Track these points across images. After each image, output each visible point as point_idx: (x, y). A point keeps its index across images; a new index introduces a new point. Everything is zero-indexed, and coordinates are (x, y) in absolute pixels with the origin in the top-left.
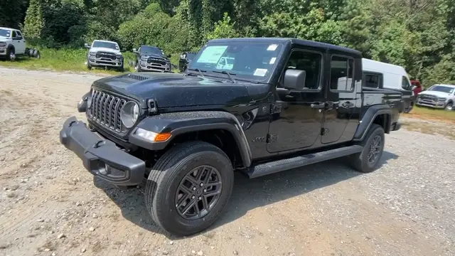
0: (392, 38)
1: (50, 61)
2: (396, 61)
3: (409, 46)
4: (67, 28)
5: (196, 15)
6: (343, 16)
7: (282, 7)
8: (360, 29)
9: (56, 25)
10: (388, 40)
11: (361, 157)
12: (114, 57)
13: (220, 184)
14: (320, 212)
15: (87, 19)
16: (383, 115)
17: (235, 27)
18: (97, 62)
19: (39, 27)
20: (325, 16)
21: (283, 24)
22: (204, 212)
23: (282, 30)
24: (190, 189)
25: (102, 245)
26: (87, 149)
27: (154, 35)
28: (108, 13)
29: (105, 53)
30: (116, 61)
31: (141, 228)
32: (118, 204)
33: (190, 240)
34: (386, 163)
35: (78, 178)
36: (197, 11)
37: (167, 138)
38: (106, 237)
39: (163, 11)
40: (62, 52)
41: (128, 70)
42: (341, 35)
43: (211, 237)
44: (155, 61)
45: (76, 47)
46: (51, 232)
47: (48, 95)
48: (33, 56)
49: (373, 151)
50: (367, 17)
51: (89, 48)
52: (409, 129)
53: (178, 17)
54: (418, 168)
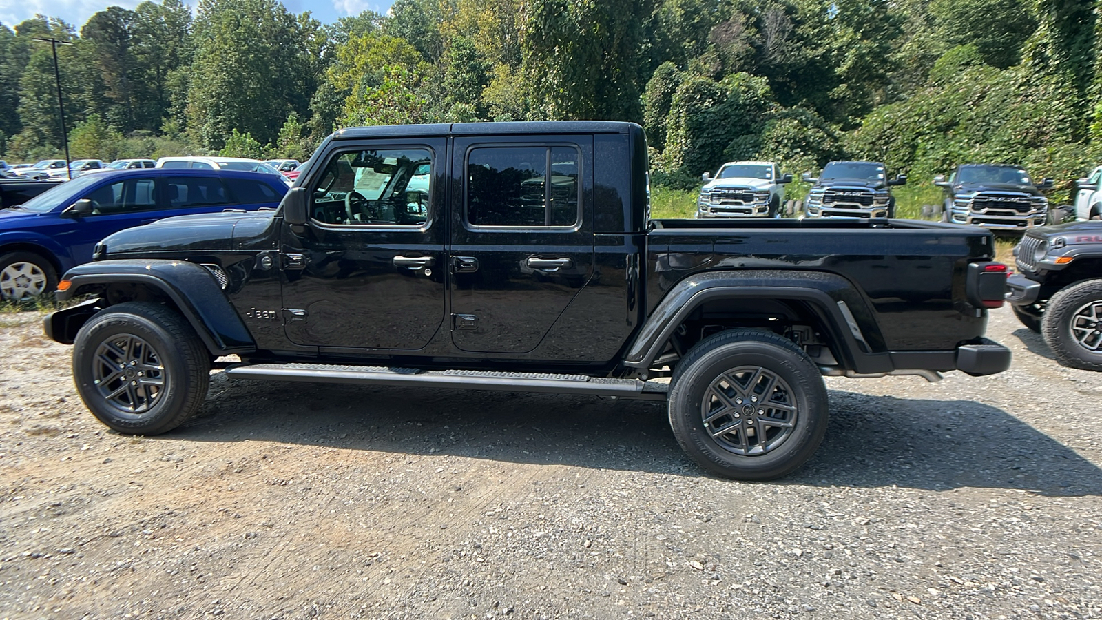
5: (1073, 51)
9: (709, 141)
12: (747, 195)
18: (714, 210)
19: (681, 151)
22: (143, 406)
29: (729, 188)
30: (754, 205)
44: (843, 197)
51: (709, 182)
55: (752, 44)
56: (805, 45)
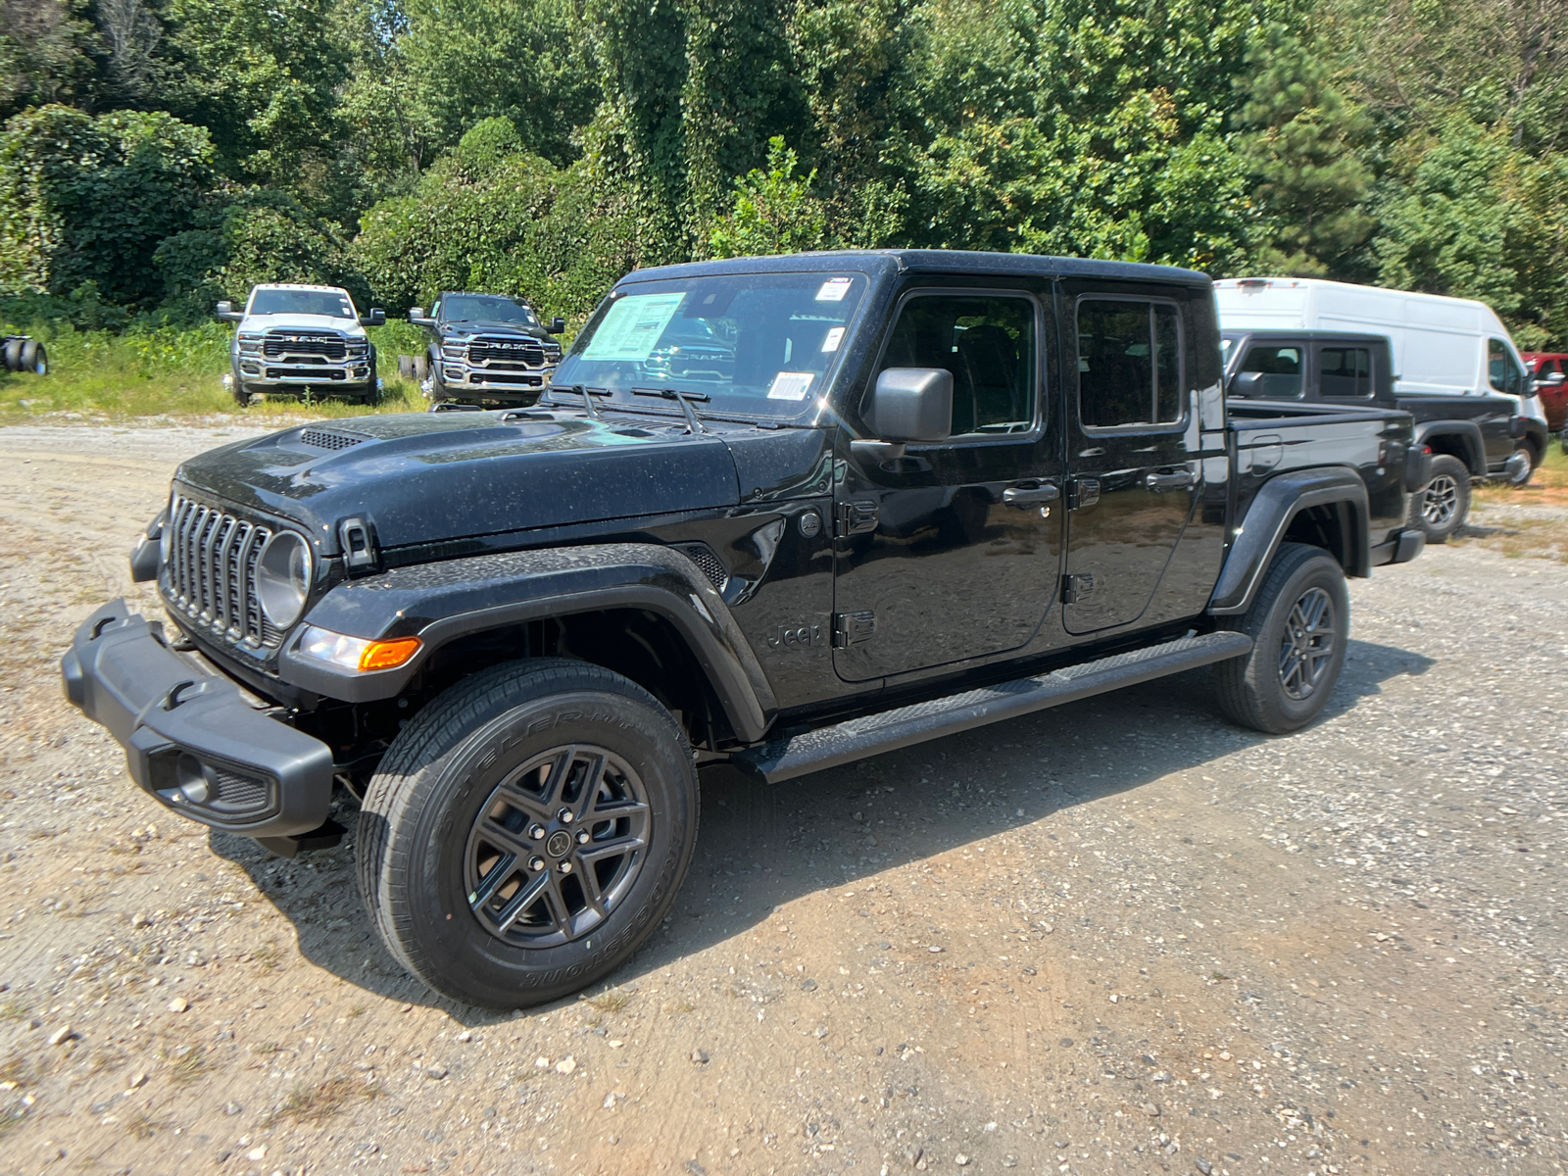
0: (1457, 186)
1: (90, 380)
2: (1480, 279)
3: (1526, 214)
4: (151, 243)
5: (658, 151)
6: (1249, 112)
7: (1005, 94)
8: (1319, 159)
9: (107, 237)
10: (1438, 197)
11: (1250, 674)
12: (334, 346)
13: (640, 814)
14: (1058, 893)
15: (226, 202)
16: (1331, 506)
17: (820, 190)
18: (273, 372)
19: (41, 251)
20: (1181, 116)
21: (1011, 164)
22: (589, 917)
23: (1011, 188)
24: (522, 837)
25: (209, 1058)
26: (141, 714)
27: (498, 244)
28: (313, 171)
29: (298, 333)
30: (347, 364)
31: (361, 992)
32: (288, 911)
33: (537, 1024)
34: (1376, 691)
35: (152, 829)
36: (662, 137)
37: (405, 655)
38: (227, 1031)
39: (529, 146)
40: (135, 342)
41: (396, 394)
42: (1248, 190)
43: (618, 1007)
44: (499, 354)
45: (190, 318)
46: (27, 1025)
47: (68, 520)
48: (20, 367)
49: (1301, 650)
50: (1348, 111)
51: (239, 320)
52: (1511, 553)
53: (587, 168)
54: (1501, 704)
55: (86, 52)
56: (187, 68)
